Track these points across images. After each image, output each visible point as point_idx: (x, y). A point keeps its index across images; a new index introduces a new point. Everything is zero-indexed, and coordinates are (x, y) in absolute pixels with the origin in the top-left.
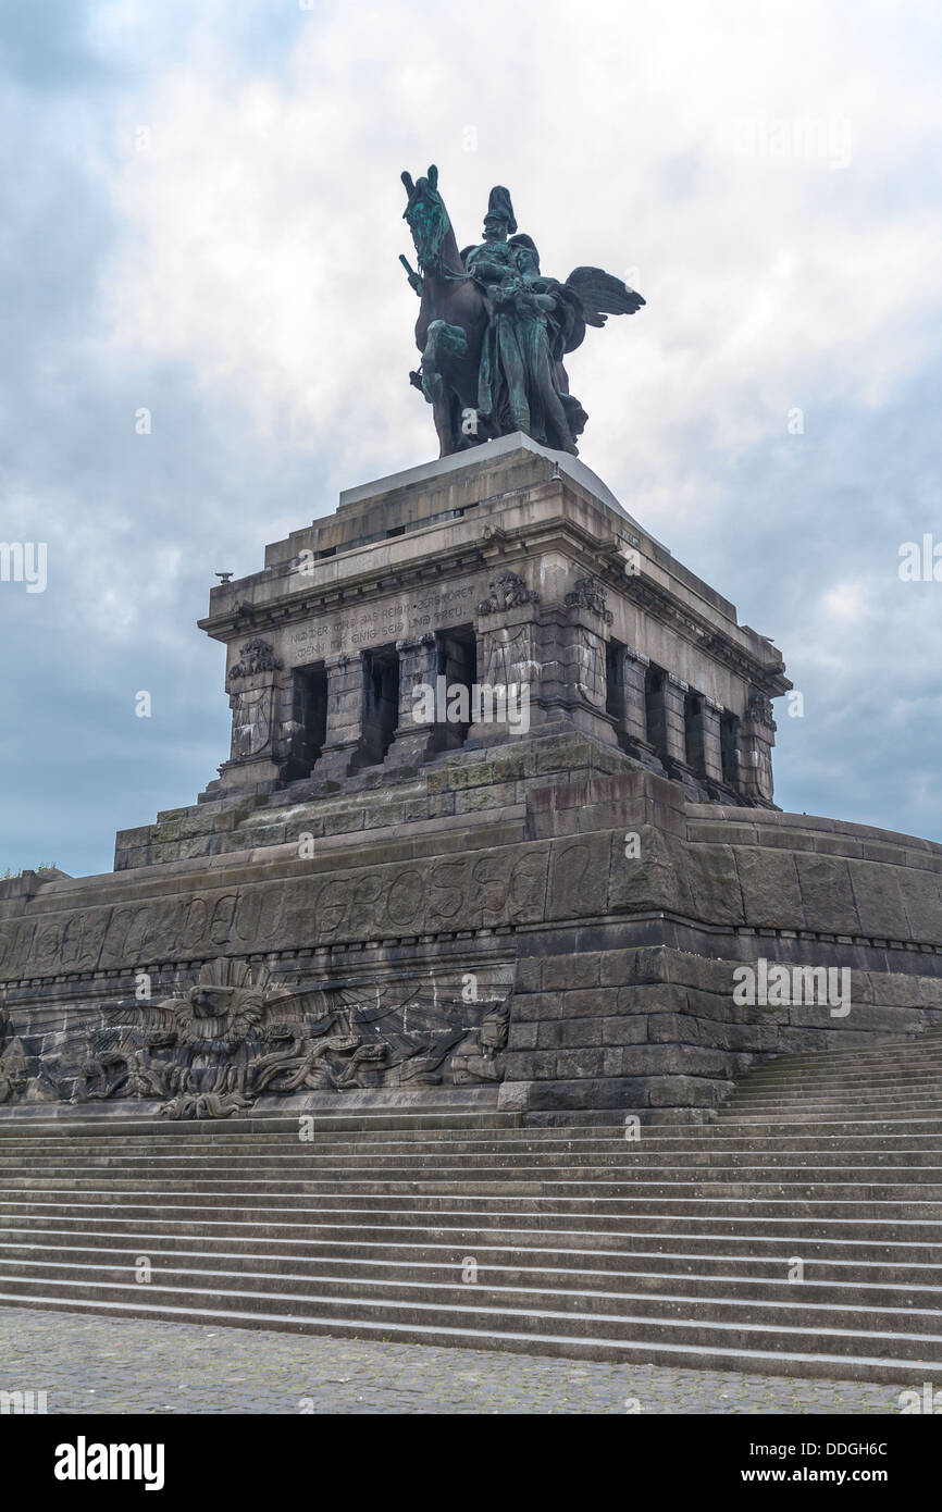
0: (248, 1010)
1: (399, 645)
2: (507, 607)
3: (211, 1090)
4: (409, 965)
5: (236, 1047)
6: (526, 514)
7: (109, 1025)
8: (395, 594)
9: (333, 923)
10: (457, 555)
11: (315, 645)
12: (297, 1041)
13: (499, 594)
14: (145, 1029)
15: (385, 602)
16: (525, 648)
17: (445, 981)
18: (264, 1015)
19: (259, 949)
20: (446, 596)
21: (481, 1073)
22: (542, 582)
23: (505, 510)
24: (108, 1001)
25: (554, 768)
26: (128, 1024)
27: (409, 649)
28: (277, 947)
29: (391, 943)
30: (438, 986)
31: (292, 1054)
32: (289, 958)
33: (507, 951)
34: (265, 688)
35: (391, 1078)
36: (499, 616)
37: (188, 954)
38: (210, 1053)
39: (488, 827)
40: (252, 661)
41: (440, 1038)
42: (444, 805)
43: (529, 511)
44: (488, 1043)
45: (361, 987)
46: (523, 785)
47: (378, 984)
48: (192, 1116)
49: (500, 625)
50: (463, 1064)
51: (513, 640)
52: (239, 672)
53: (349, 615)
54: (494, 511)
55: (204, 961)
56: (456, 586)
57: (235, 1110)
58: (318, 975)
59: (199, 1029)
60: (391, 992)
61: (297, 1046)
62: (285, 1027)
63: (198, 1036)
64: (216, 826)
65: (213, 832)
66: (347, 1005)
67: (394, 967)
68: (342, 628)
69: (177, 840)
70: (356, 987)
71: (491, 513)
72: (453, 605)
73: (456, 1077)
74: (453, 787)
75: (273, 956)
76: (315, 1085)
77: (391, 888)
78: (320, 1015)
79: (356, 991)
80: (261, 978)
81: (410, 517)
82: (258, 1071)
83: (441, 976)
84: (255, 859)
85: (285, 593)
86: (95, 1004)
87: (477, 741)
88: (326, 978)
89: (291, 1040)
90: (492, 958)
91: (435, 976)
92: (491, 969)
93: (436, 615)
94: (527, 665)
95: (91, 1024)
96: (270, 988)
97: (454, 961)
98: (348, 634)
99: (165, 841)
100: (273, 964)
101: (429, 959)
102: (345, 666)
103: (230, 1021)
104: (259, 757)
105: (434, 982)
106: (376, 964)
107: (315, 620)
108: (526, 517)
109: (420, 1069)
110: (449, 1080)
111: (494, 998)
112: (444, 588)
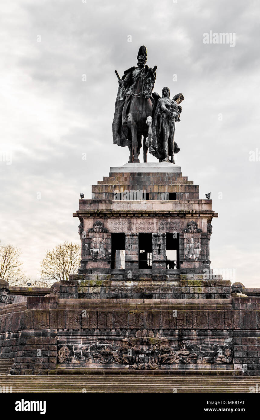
0: (157, 344)
1: (153, 234)
2: (194, 232)
3: (148, 363)
4: (203, 336)
5: (153, 353)
6: (200, 206)
7: (100, 344)
8: (152, 218)
9: (180, 324)
10: (178, 213)
11: (121, 227)
12: (171, 352)
13: (192, 228)
14: (114, 345)
15: (148, 220)
16: (198, 245)
17: (212, 340)
18: (160, 345)
19: (156, 328)
20: (170, 223)
21: (226, 361)
22: (203, 226)
23: (193, 203)
24: (99, 337)
25: (220, 285)
26: (107, 344)
27: (157, 236)
28: (163, 328)
29: (198, 330)
30: (210, 341)
31: (170, 355)
32: (167, 331)
33: (231, 335)
34: (103, 238)
35: (199, 362)
36: (191, 234)
37: (132, 327)
38: (144, 353)
39: (221, 304)
40: (100, 229)
41: (211, 353)
42: (186, 290)
43: (201, 205)
44: (227, 355)
45: (188, 340)
46: (211, 288)
47: (194, 339)
48: (144, 368)
49: (191, 237)
50: (220, 359)
51: (195, 242)
52: (94, 231)
53: (134, 220)
54: (190, 202)
55: (137, 330)
56: (173, 220)
57: (157, 368)
58: (175, 336)
59: (141, 347)
60: (197, 341)
61: (171, 353)
62: (168, 348)
63: (141, 349)
64: (104, 285)
65: (103, 286)
66: (184, 344)
67: (198, 336)
68: (131, 224)
69: (87, 287)
70: (186, 340)
71: (189, 203)
72: (172, 226)
73: (218, 362)
74: (189, 286)
75: (161, 330)
76: (178, 362)
77: (196, 317)
78: (175, 346)
79: (187, 341)
80: (158, 335)
81: (151, 191)
82: (162, 358)
83: (211, 339)
84: (146, 303)
85: (112, 209)
86: (95, 337)
87: (184, 269)
88: (177, 337)
89: (169, 352)
90: (226, 336)
91: (209, 339)
92: (225, 339)
93: (166, 228)
94: (199, 250)
95: (92, 343)
96: (160, 338)
97: (216, 336)
98: (134, 227)
99: (82, 286)
100: (161, 332)
101: (209, 335)
102: (132, 236)
103: (151, 346)
104: (102, 260)
105: (209, 340)
106: (193, 335)
107: (121, 219)
108: (201, 207)
109: (207, 360)
110: (216, 363)
111: (225, 345)
112: (169, 220)
